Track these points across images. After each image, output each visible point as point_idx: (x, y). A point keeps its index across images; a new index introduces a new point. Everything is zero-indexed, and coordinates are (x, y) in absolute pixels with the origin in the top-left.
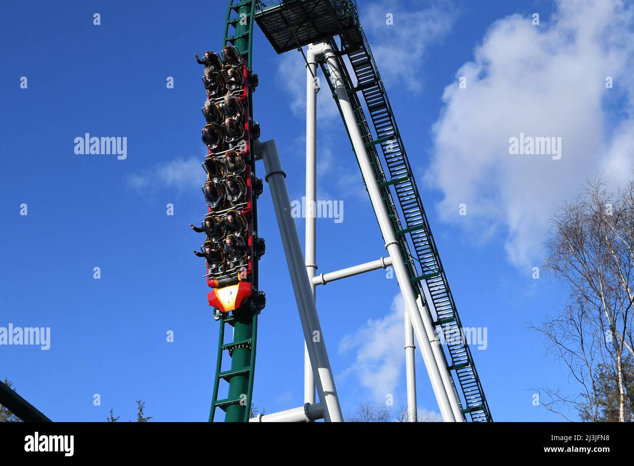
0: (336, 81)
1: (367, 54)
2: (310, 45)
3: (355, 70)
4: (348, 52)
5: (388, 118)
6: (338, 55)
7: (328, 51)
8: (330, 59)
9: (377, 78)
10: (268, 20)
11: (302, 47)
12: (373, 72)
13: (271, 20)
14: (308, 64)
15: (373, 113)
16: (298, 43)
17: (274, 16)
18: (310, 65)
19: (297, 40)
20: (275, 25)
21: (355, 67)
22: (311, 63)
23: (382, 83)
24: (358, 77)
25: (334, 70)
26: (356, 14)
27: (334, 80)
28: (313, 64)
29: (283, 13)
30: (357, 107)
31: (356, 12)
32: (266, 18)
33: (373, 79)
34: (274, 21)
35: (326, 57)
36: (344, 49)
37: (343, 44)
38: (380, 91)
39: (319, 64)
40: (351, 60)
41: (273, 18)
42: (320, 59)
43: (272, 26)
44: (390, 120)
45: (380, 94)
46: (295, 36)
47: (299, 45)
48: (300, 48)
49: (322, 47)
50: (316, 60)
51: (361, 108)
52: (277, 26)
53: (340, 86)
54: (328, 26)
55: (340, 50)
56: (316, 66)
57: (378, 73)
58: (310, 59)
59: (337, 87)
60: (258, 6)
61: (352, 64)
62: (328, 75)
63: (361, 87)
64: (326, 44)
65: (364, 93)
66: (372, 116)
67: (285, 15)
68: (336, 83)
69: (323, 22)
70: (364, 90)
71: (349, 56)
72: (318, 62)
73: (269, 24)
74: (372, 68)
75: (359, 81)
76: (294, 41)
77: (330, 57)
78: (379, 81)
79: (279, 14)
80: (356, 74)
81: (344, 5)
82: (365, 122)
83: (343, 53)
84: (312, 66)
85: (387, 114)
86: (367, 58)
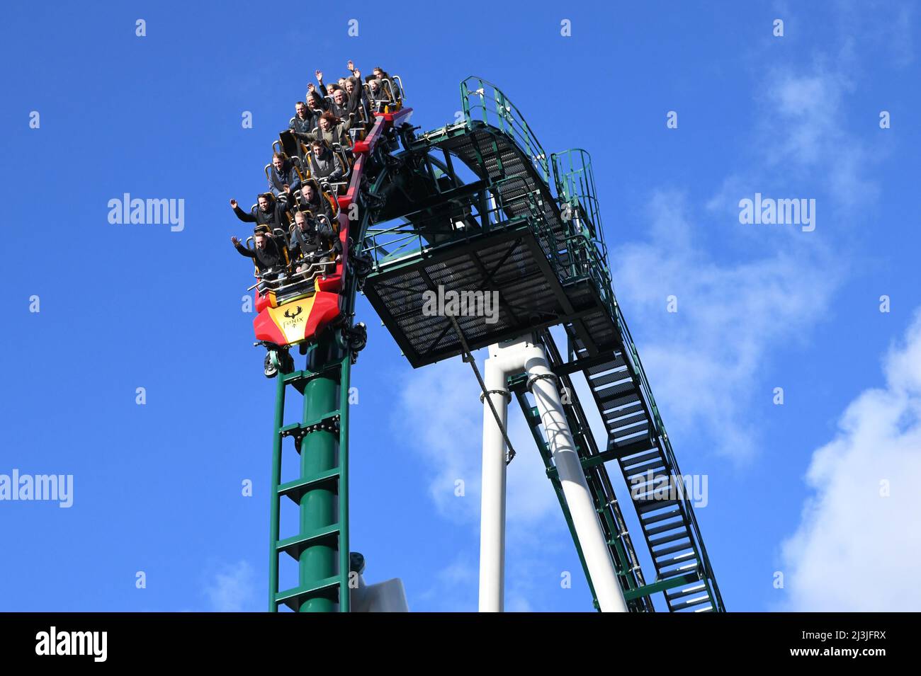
0: (554, 436)
1: (631, 372)
2: (494, 348)
3: (601, 410)
4: (584, 365)
5: (683, 529)
6: (560, 373)
7: (536, 362)
8: (540, 383)
9: (655, 430)
10: (391, 286)
11: (472, 353)
12: (647, 415)
13: (400, 286)
14: (487, 394)
15: (644, 516)
16: (464, 343)
17: (406, 277)
18: (491, 395)
19: (461, 336)
20: (409, 298)
21: (602, 401)
22: (494, 392)
23: (667, 443)
24: (608, 428)
25: (550, 407)
26: (605, 275)
27: (551, 433)
28: (500, 392)
29: (428, 269)
30: (607, 500)
31: (606, 270)
32: (387, 283)
33: (646, 432)
34: (406, 289)
35: (532, 378)
36: (575, 358)
37: (573, 346)
38: (664, 462)
39: (513, 393)
40: (592, 384)
41: (404, 281)
42: (517, 383)
43: (400, 302)
44: (689, 534)
45: (663, 468)
46: (456, 325)
47: (466, 346)
48: (469, 355)
49: (522, 353)
50: (506, 384)
51: (617, 503)
52: (413, 301)
53: (564, 447)
54: (538, 303)
55: (565, 360)
56: (507, 399)
57: (657, 418)
58: (494, 381)
59: (557, 449)
60: (369, 251)
61: (595, 394)
62: (534, 421)
63: (615, 451)
64: (531, 345)
65: (622, 465)
66: (643, 523)
67: (432, 276)
68: (554, 441)
69: (524, 292)
70: (623, 459)
71: (587, 375)
72: (511, 389)
73: (394, 295)
74: (643, 406)
75: (611, 437)
76: (453, 337)
77: (541, 377)
78: (660, 438)
79: (417, 273)
80: (605, 418)
81: (577, 252)
82: (625, 536)
83: (572, 367)
84: (497, 399)
85: (680, 518)
86: (630, 379)
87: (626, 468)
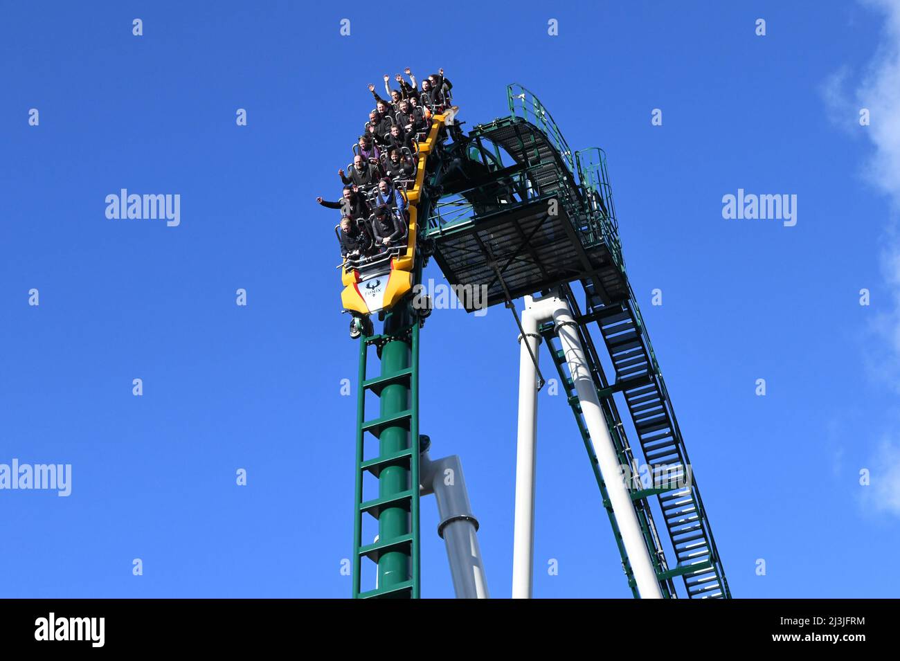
0: (577, 367)
1: (634, 324)
2: (528, 299)
3: (611, 353)
4: (599, 317)
5: (674, 447)
6: (580, 321)
7: (561, 312)
8: (566, 328)
9: (652, 370)
10: (451, 247)
11: (513, 301)
12: (646, 358)
13: (458, 246)
14: (524, 336)
15: (644, 437)
16: (507, 292)
17: (462, 239)
18: (527, 337)
19: (505, 287)
20: (464, 257)
21: (612, 346)
22: (529, 335)
23: (661, 380)
24: (616, 367)
25: (574, 346)
26: (616, 242)
27: (573, 366)
28: (533, 335)
29: (480, 233)
30: (615, 423)
31: (617, 238)
32: (447, 244)
33: (646, 370)
34: (463, 249)
35: (560, 323)
36: (592, 312)
37: (590, 303)
38: (659, 395)
39: (543, 338)
40: (604, 333)
41: (460, 243)
42: (547, 330)
43: (458, 259)
44: (677, 451)
45: (659, 399)
46: (501, 278)
47: (508, 296)
48: (510, 302)
49: (551, 306)
50: (538, 329)
51: (622, 426)
52: (467, 259)
53: (585, 377)
54: (564, 262)
55: (584, 313)
56: (539, 341)
57: (654, 361)
58: (529, 326)
59: (579, 378)
60: (433, 220)
61: (606, 341)
62: (560, 360)
63: (621, 386)
64: (558, 299)
65: (627, 397)
66: (642, 442)
67: (483, 239)
68: (576, 371)
69: (556, 253)
70: (627, 392)
71: (600, 326)
72: (542, 334)
73: (453, 255)
74: (644, 351)
75: (618, 374)
76: (500, 288)
77: (565, 324)
78: (657, 376)
79: (471, 237)
80: (614, 360)
81: (594, 226)
82: (628, 452)
83: (589, 318)
84: (531, 340)
85: (671, 438)
86: (634, 329)
87: (630, 399)
